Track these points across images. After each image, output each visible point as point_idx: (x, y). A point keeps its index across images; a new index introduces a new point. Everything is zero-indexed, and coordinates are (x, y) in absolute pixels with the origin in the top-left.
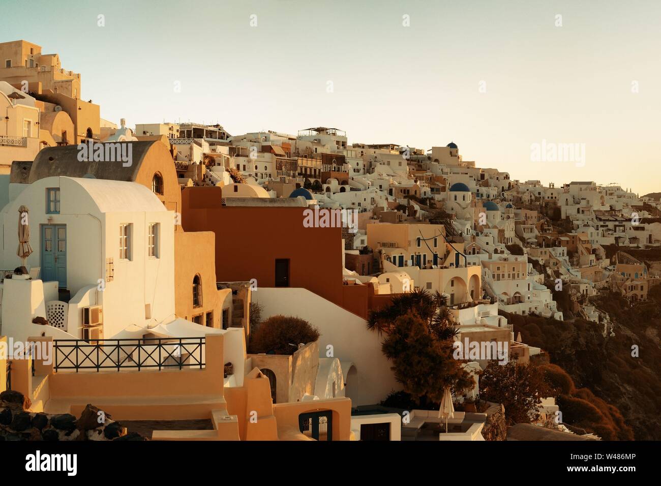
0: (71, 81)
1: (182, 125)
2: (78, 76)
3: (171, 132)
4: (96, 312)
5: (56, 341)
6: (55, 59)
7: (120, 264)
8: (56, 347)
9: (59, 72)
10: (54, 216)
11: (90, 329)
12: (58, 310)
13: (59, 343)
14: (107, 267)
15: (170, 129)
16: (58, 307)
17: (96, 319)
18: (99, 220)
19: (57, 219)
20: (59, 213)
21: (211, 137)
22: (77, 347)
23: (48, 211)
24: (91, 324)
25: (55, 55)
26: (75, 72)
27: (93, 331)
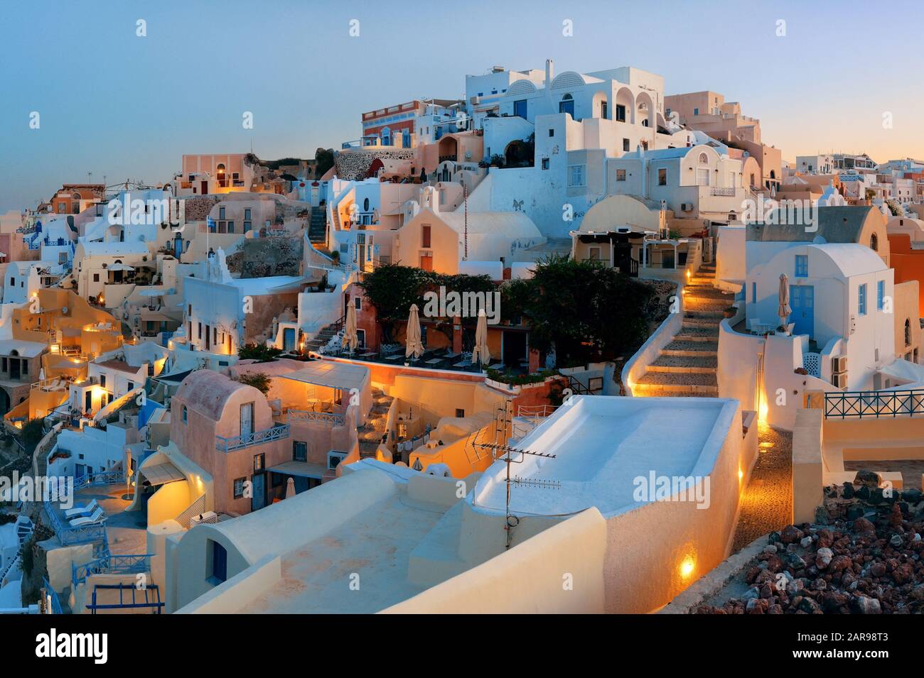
0: (753, 127)
1: (836, 156)
2: (757, 121)
3: (827, 163)
4: (844, 361)
5: (826, 393)
6: (735, 107)
7: (859, 319)
8: (827, 398)
9: (742, 119)
10: (803, 279)
11: (839, 376)
12: (812, 360)
13: (828, 395)
14: (850, 321)
15: (826, 160)
16: (812, 358)
17: (843, 367)
18: (843, 282)
19: (805, 282)
20: (807, 276)
21: (860, 166)
22: (843, 398)
23: (797, 275)
24: (840, 372)
25: (736, 103)
26: (755, 117)
27: (842, 377)
